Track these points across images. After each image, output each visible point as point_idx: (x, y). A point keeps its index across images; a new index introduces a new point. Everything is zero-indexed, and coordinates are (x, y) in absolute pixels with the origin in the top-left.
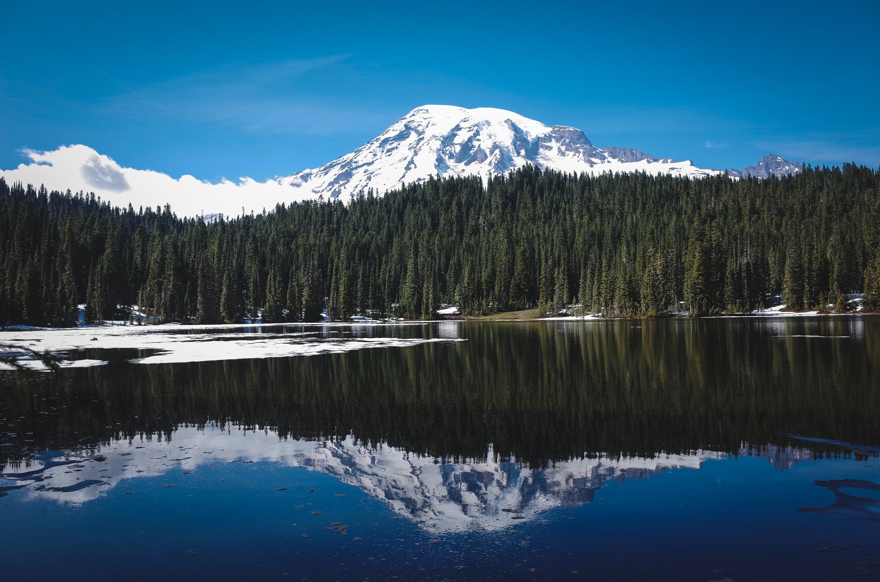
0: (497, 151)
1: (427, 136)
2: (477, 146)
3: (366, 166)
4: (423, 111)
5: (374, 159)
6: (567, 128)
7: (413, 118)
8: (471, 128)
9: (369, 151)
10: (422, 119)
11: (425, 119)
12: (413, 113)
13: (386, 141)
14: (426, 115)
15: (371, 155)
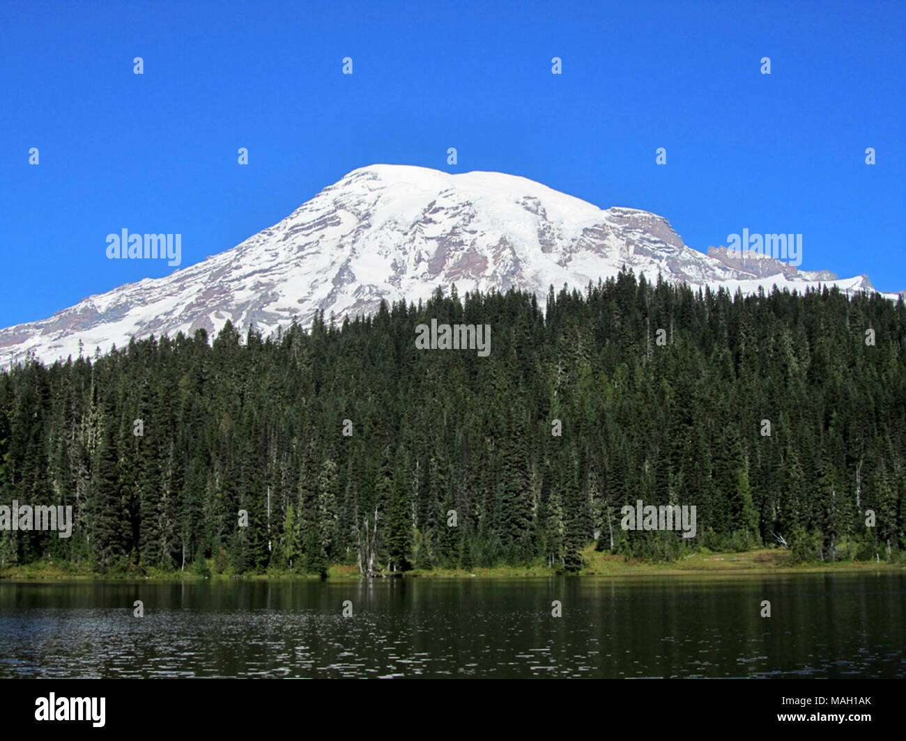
0: (507, 253)
1: (377, 221)
2: (469, 243)
3: (257, 275)
4: (366, 176)
5: (274, 263)
6: (636, 212)
7: (348, 188)
8: (457, 208)
9: (264, 247)
10: (366, 191)
11: (370, 190)
12: (349, 179)
13: (294, 230)
14: (373, 184)
15: (267, 256)
